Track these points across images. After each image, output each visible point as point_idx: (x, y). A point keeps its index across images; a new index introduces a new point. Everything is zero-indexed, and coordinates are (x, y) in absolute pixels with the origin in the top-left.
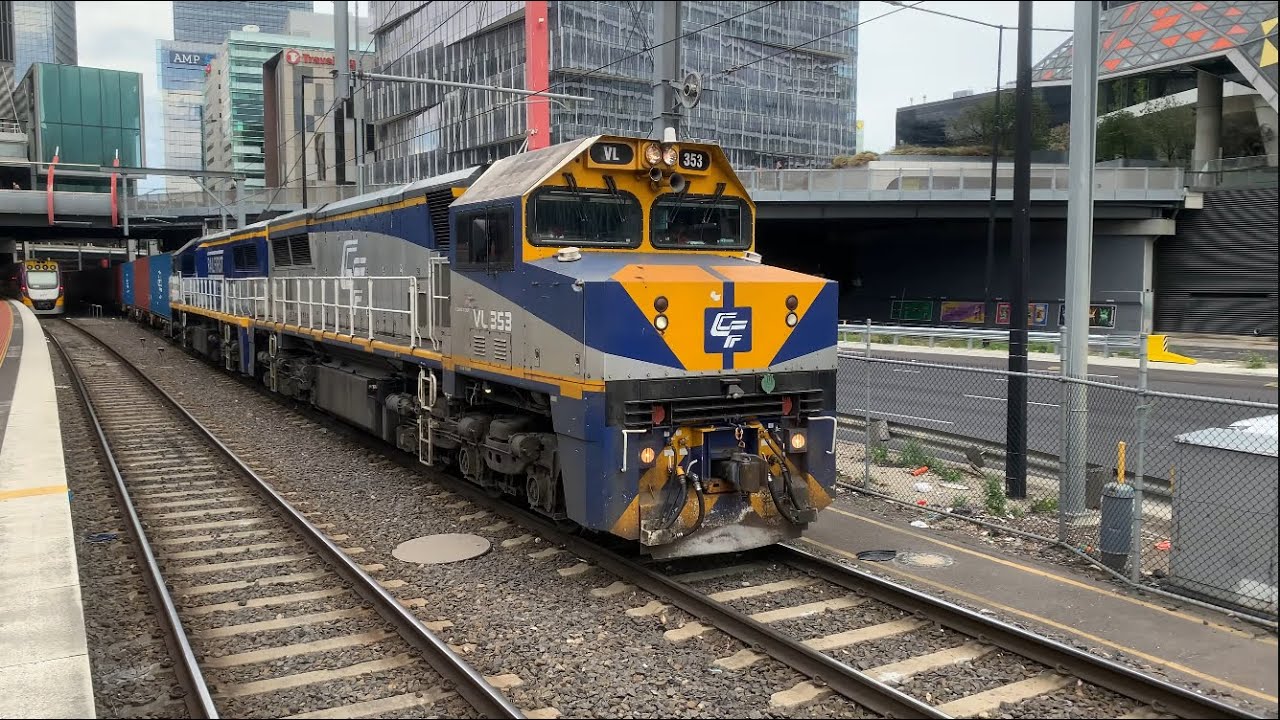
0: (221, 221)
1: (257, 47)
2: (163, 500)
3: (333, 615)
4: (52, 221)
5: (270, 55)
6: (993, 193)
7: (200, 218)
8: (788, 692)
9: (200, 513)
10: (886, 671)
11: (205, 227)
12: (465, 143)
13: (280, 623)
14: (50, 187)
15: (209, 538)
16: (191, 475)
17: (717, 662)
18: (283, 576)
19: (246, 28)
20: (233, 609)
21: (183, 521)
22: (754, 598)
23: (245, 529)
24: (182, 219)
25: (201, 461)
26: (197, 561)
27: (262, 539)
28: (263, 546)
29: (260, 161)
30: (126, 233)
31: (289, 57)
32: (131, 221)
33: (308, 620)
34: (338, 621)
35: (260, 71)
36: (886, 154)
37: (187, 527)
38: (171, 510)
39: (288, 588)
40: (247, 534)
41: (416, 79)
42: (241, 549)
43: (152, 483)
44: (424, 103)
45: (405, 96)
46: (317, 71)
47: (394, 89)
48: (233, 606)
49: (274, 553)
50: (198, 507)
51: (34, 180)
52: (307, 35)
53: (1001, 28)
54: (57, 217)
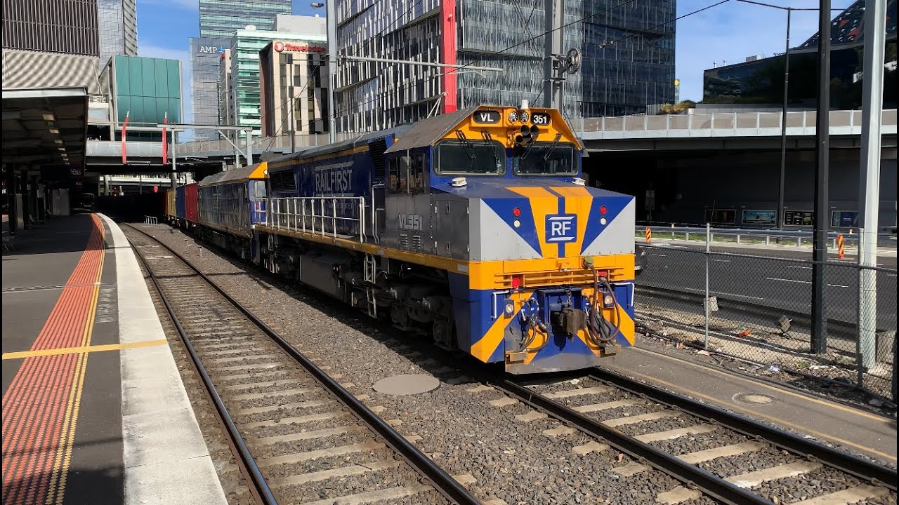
0: (235, 160)
1: (255, 40)
2: (214, 350)
3: (338, 431)
4: (125, 161)
5: (264, 45)
6: (784, 130)
7: (221, 158)
8: (669, 493)
9: (240, 359)
10: (739, 479)
11: (224, 164)
12: (396, 104)
13: (304, 435)
14: (124, 138)
15: (248, 376)
16: (230, 333)
17: (613, 470)
18: (302, 403)
19: (247, 27)
20: (271, 425)
21: (228, 364)
22: (634, 424)
23: (271, 370)
24: (210, 158)
25: (235, 323)
26: (243, 392)
27: (283, 377)
28: (284, 382)
29: (257, 118)
30: (174, 168)
31: (276, 46)
32: (178, 160)
33: (324, 434)
34: (343, 434)
35: (257, 56)
36: (699, 103)
37: (233, 369)
38: (221, 356)
39: (306, 412)
40: (273, 374)
41: (363, 58)
42: (271, 384)
43: (204, 338)
44: (368, 76)
45: (355, 70)
46: (295, 55)
47: (347, 67)
48: (271, 424)
49: (294, 387)
50: (240, 355)
51: (112, 134)
52: (288, 31)
53: (789, 9)
54: (128, 158)
